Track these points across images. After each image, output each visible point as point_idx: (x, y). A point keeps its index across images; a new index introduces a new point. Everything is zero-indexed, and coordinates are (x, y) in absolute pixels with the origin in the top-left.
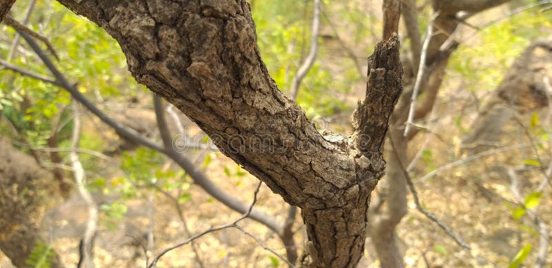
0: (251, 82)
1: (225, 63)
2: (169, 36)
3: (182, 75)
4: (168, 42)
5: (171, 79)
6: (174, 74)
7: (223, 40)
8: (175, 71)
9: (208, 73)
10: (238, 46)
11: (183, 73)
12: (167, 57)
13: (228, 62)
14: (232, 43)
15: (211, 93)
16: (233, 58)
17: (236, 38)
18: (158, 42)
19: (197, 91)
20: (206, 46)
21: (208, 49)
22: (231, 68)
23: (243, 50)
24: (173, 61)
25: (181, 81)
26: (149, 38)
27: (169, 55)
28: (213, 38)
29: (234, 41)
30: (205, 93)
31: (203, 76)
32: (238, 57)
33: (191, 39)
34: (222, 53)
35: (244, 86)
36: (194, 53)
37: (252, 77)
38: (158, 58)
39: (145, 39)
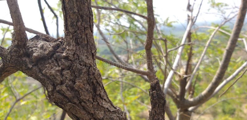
0: (101, 94)
1: (89, 85)
2: (67, 73)
3: (71, 90)
4: (66, 76)
5: (67, 92)
6: (68, 90)
7: (89, 75)
8: (69, 88)
9: (82, 87)
10: (95, 77)
11: (72, 89)
12: (65, 82)
13: (91, 84)
14: (92, 76)
15: (84, 97)
16: (93, 82)
17: (94, 74)
18: (62, 77)
19: (78, 97)
20: (82, 76)
21: (83, 77)
22: (92, 87)
23: (97, 78)
24: (68, 83)
25: (71, 92)
26: (59, 74)
27: (66, 81)
28: (85, 73)
29: (93, 75)
30: (81, 98)
31: (80, 89)
32: (95, 81)
33: (76, 73)
34: (88, 80)
35: (98, 95)
36: (77, 79)
37: (101, 92)
38: (62, 83)
39: (57, 75)
